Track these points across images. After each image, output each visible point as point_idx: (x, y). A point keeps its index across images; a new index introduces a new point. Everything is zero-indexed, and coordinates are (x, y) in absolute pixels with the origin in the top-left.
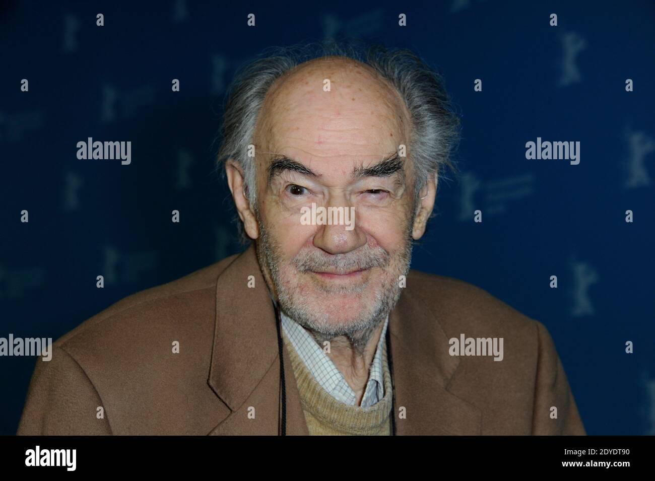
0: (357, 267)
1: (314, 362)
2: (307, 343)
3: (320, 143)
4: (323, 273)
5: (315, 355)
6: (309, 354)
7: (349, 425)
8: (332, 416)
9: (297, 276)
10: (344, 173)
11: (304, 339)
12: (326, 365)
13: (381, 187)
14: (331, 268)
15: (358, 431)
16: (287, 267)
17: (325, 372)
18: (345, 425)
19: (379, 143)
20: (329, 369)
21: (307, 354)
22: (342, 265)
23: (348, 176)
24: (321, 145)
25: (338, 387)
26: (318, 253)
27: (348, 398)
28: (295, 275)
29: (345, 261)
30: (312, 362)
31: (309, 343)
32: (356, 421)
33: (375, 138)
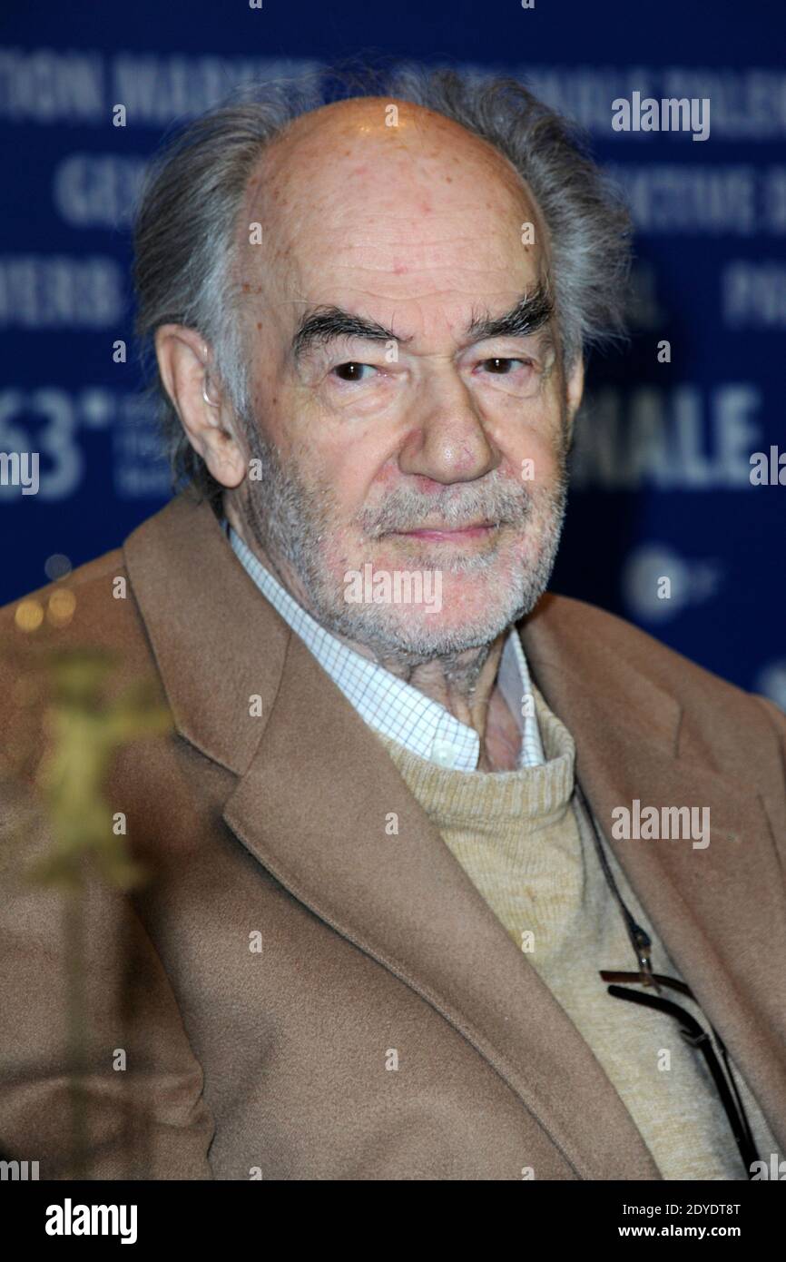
0: (481, 513)
1: (377, 699)
2: (349, 666)
3: (398, 272)
4: (417, 533)
5: (374, 685)
6: (362, 687)
7: (470, 811)
8: (435, 801)
9: (364, 549)
10: (451, 327)
11: (342, 660)
12: (403, 696)
13: (518, 352)
14: (432, 519)
15: (486, 824)
16: (345, 531)
17: (406, 711)
18: (461, 814)
19: (507, 268)
20: (411, 703)
21: (356, 687)
22: (453, 511)
23: (459, 334)
24: (402, 276)
25: (440, 733)
26: (407, 487)
27: (463, 746)
28: (360, 545)
29: (458, 501)
30: (372, 700)
31: (355, 666)
32: (483, 801)
33: (499, 257)
